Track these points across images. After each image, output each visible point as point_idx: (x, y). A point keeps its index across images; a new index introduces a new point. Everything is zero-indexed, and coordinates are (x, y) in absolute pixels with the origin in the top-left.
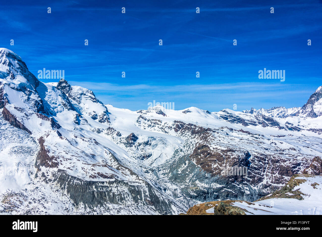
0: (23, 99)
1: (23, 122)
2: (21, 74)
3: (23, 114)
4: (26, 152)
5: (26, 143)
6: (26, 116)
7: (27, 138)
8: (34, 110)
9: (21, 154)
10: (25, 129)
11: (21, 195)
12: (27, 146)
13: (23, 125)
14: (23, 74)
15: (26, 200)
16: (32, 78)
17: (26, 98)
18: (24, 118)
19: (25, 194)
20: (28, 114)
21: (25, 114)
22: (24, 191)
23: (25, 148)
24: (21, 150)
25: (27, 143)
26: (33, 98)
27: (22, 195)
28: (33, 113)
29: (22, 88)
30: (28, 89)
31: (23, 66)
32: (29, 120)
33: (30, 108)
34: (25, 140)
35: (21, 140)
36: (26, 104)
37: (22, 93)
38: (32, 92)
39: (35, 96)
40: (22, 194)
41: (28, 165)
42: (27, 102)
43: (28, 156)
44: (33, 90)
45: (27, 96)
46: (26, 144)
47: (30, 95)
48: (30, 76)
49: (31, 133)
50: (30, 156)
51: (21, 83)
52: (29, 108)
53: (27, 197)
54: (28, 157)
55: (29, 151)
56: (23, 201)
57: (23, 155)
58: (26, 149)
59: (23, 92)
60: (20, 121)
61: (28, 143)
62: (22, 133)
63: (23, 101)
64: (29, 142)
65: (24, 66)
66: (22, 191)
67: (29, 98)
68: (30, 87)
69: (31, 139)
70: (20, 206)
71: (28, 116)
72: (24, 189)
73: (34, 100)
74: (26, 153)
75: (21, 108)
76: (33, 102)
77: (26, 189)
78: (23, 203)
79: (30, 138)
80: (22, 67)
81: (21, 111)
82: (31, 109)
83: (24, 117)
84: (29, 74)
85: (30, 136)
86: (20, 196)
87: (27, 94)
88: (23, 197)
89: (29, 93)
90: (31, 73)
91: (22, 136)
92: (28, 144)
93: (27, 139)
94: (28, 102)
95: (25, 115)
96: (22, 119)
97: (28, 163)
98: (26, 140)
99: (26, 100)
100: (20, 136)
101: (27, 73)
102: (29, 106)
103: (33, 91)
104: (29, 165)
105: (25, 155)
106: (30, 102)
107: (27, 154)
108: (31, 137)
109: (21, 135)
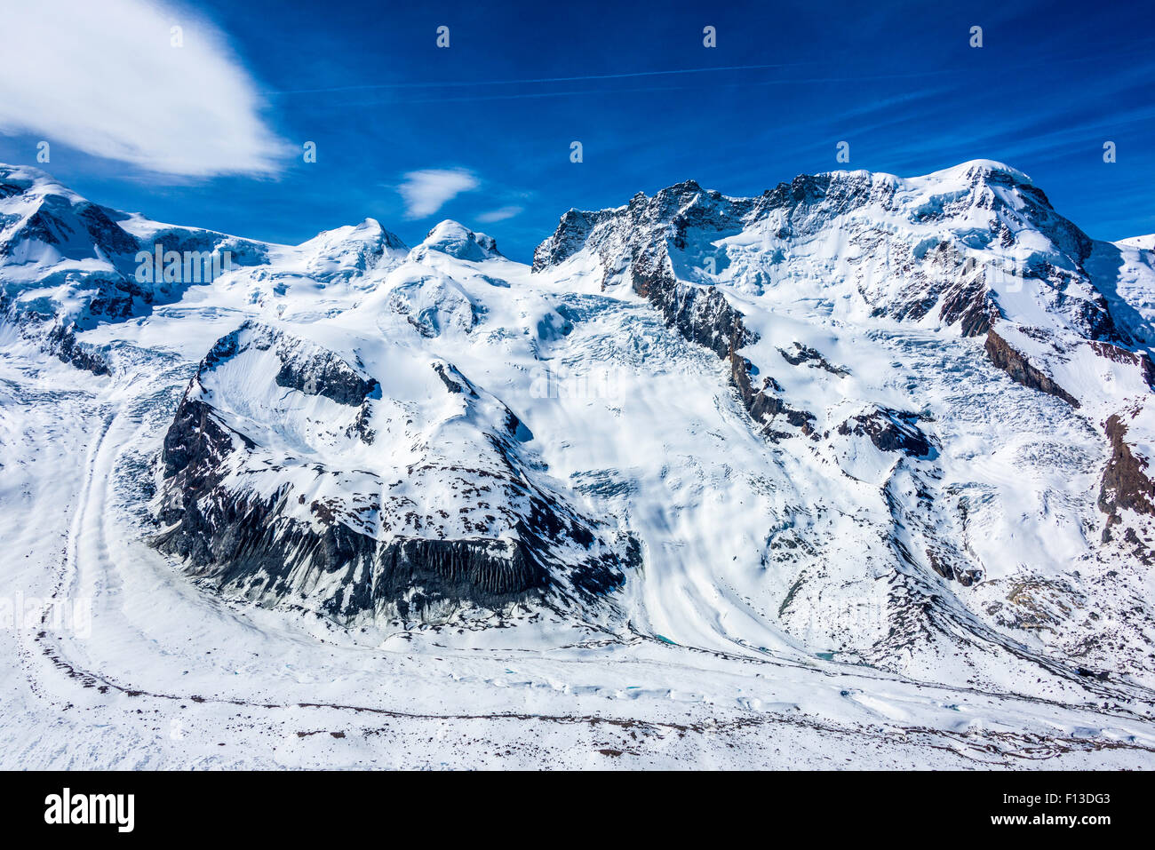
0: (1045, 302)
1: (1049, 371)
2: (1033, 227)
3: (1047, 347)
4: (1065, 462)
5: (1062, 433)
6: (1057, 353)
7: (1067, 419)
8: (1082, 331)
9: (1052, 466)
10: (1056, 391)
11: (1062, 587)
12: (1066, 445)
13: (1051, 381)
14: (1037, 225)
15: (1080, 606)
16: (1065, 232)
17: (1052, 296)
18: (1051, 359)
19: (1075, 586)
20: (1064, 347)
21: (1054, 346)
22: (1072, 578)
23: (1063, 448)
24: (1049, 456)
25: (1066, 434)
26: (1075, 295)
27: (1066, 588)
28: (1081, 343)
29: (1037, 269)
30: (1058, 270)
31: (1036, 202)
32: (1069, 365)
33: (1069, 326)
34: (1060, 424)
35: (1047, 423)
36: (1055, 317)
37: (1038, 284)
38: (1069, 276)
39: (1079, 287)
40: (1065, 585)
41: (1077, 500)
42: (1057, 310)
43: (1073, 473)
44: (1075, 270)
45: (1056, 292)
46: (1065, 438)
47: (1063, 286)
48: (1060, 229)
49: (1075, 403)
50: (1078, 475)
51: (1034, 255)
52: (1066, 327)
53: (1082, 597)
54: (1073, 478)
55: (1077, 460)
56: (1072, 606)
57: (1057, 468)
58: (1067, 453)
59: (1043, 279)
60: (1040, 368)
61: (1069, 434)
62: (1047, 403)
63: (1043, 307)
64: (1073, 432)
65: (1041, 202)
66: (1066, 578)
67: (1061, 298)
68: (1062, 262)
69: (1079, 423)
70: (1064, 620)
71: (1063, 352)
72: (1072, 572)
73: (1079, 300)
74: (1066, 465)
75: (1041, 329)
76: (1076, 308)
77: (1077, 574)
78: (1071, 613)
79: (1075, 419)
80: (1032, 205)
81: (1041, 338)
82: (1071, 331)
83: (1051, 355)
84: (1056, 224)
85: (1075, 413)
86: (1061, 590)
87: (1055, 284)
88: (1072, 595)
89: (1060, 280)
90: (1064, 219)
91: (1049, 413)
92: (1070, 436)
93: (1067, 422)
94: (1061, 309)
95: (1054, 349)
96: (1047, 362)
97: (1076, 494)
98: (1063, 426)
99: (1052, 304)
100: (1044, 411)
101: (1050, 222)
102: (1064, 320)
103: (1073, 274)
104: (1080, 502)
105: (1064, 469)
106: (1067, 307)
107: (1071, 468)
108: (1079, 417)
109: (1047, 411)
